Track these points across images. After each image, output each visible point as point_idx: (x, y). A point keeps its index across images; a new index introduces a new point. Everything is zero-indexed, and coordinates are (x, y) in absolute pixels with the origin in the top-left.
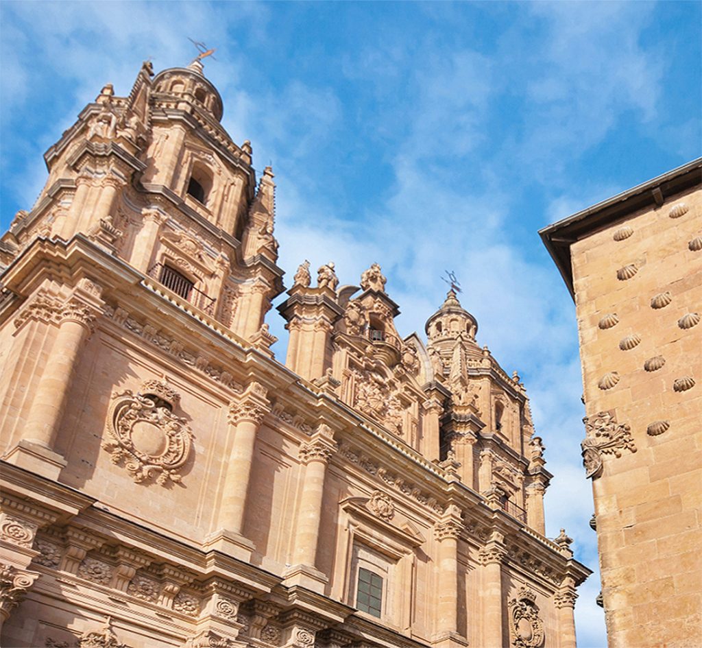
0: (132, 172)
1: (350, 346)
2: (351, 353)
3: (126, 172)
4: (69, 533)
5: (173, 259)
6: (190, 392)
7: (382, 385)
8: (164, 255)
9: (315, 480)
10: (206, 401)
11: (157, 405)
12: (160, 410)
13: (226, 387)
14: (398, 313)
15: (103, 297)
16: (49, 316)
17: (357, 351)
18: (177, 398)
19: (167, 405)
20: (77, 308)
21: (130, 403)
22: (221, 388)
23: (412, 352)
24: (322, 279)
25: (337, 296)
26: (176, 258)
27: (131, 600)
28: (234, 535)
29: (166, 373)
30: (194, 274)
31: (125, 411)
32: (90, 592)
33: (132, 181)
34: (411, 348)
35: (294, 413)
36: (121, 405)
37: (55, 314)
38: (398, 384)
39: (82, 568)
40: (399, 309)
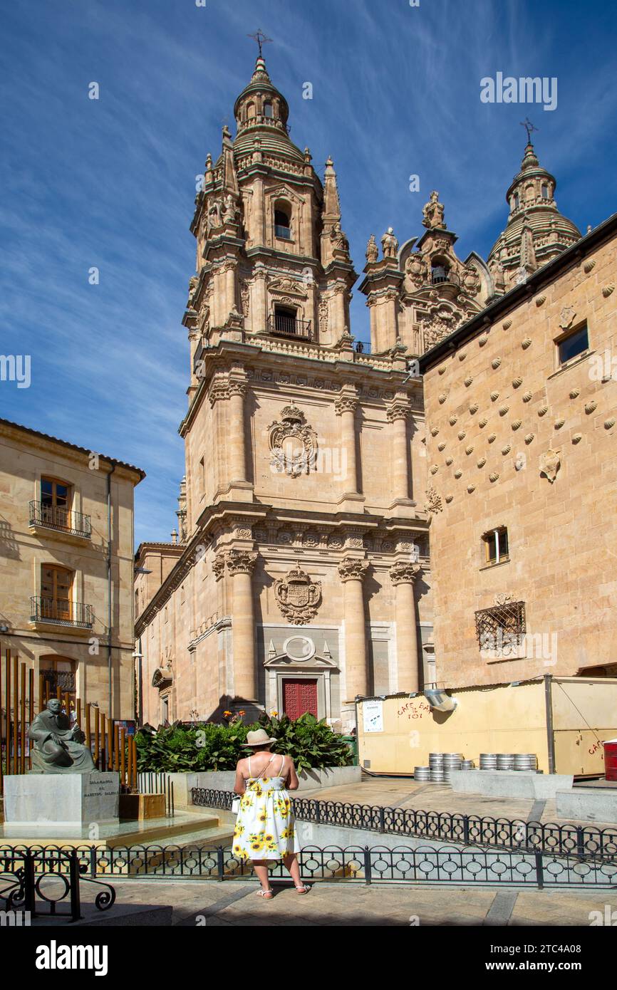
0: (238, 249)
1: (415, 301)
2: (417, 307)
3: (235, 252)
4: (266, 524)
5: (279, 301)
6: (309, 404)
7: (448, 320)
8: (273, 301)
9: (399, 434)
10: (320, 405)
11: (292, 424)
12: (294, 426)
13: (329, 391)
14: (456, 239)
15: (246, 369)
16: (223, 395)
17: (422, 302)
18: (302, 414)
19: (297, 421)
20: (234, 386)
21: (277, 429)
22: (326, 393)
23: (472, 273)
24: (385, 249)
25: (399, 261)
26: (280, 298)
27: (305, 549)
28: (351, 495)
29: (292, 398)
30: (295, 304)
31: (276, 435)
32: (285, 551)
33: (241, 253)
34: (471, 270)
35: (377, 389)
36: (273, 432)
37: (225, 393)
38: (461, 313)
39: (278, 539)
40: (456, 236)
